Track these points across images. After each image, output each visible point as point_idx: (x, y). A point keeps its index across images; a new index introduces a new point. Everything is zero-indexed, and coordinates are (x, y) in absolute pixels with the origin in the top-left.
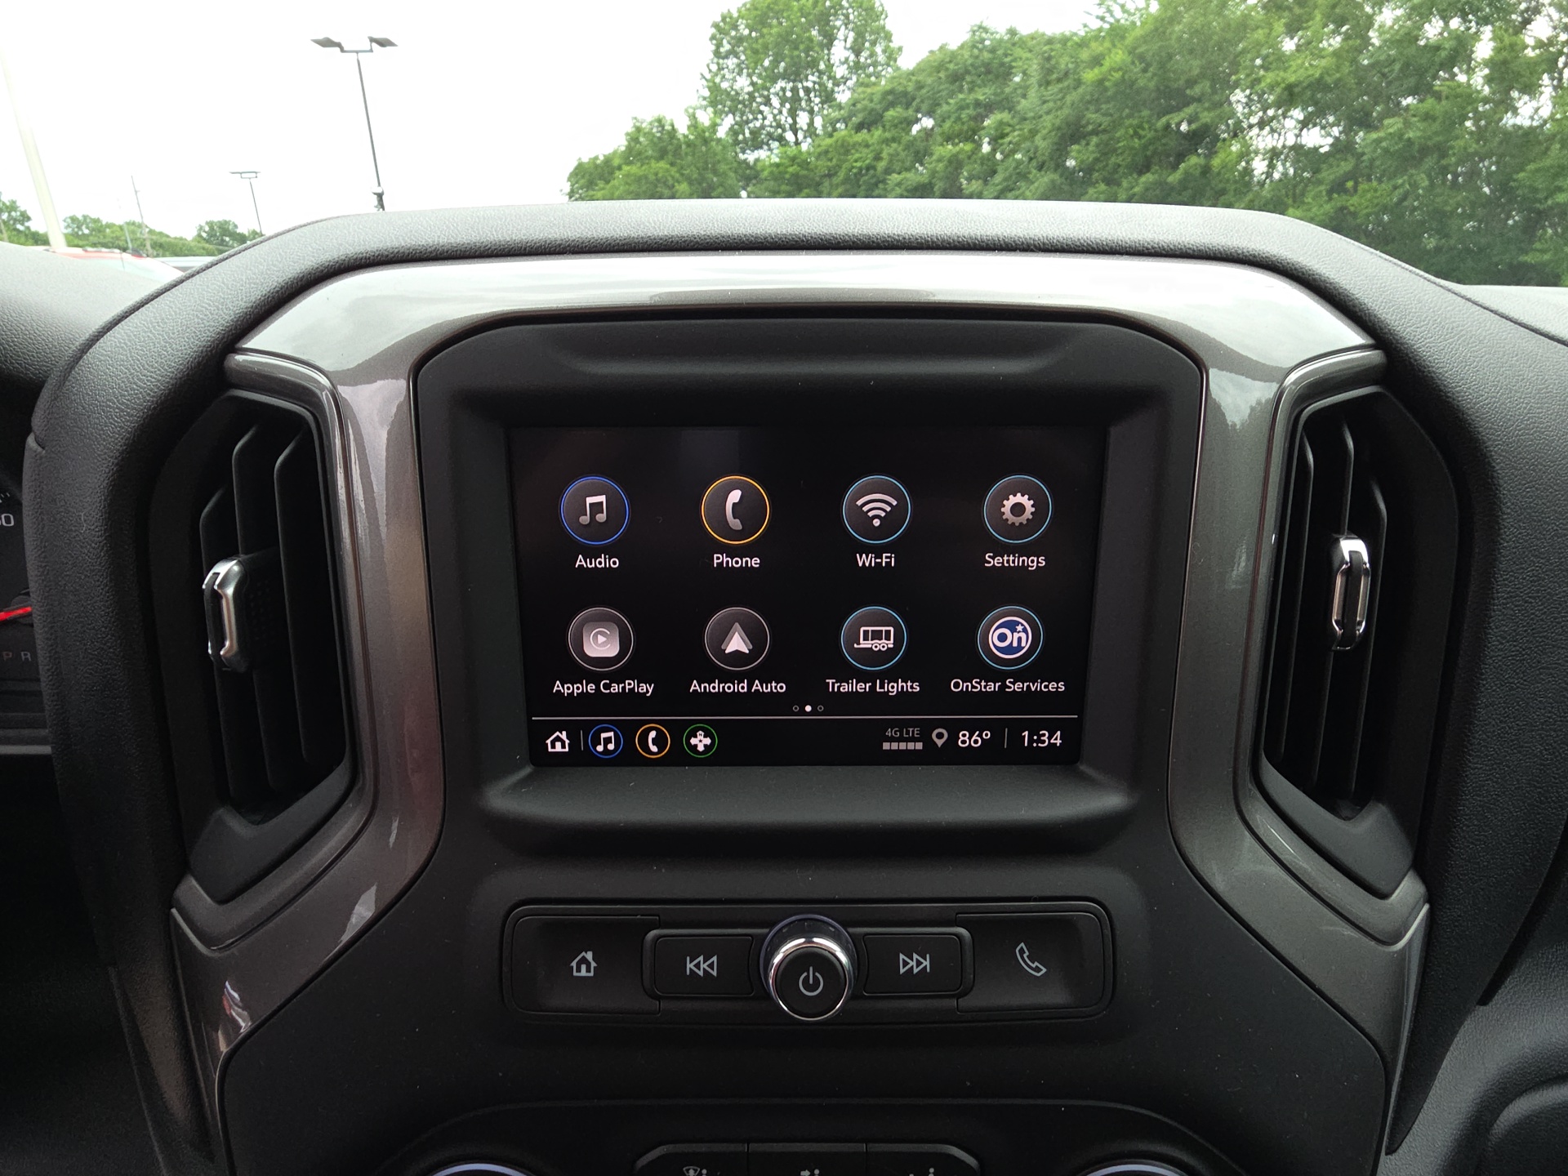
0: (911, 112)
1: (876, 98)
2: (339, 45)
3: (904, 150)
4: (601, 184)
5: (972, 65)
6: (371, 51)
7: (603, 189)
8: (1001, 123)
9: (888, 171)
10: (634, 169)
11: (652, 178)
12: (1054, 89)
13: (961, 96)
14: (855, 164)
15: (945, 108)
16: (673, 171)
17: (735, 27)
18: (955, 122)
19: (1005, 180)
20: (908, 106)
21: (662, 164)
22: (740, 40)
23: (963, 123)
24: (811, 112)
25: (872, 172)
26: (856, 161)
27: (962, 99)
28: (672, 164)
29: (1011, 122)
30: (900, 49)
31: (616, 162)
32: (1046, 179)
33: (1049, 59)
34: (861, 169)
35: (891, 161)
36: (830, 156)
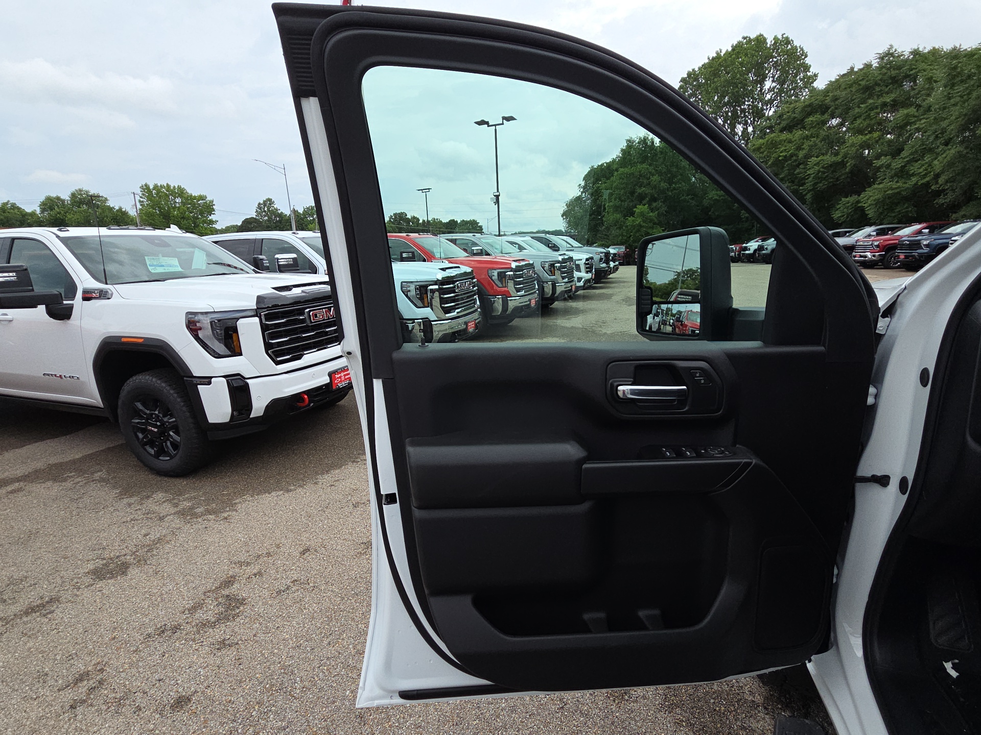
0: (826, 116)
1: (797, 111)
2: (487, 123)
3: (821, 142)
4: (604, 180)
5: (881, 80)
6: (503, 124)
7: (605, 183)
8: (907, 115)
9: (807, 157)
10: (626, 170)
11: (637, 174)
12: (960, 88)
13: (871, 101)
14: (781, 154)
15: (857, 110)
16: (651, 169)
17: (696, 79)
18: (864, 120)
19: (911, 154)
20: (823, 113)
21: (644, 166)
22: (699, 86)
23: (871, 119)
24: (746, 124)
25: (794, 158)
26: (781, 152)
27: (871, 104)
28: (650, 165)
29: (916, 114)
30: (816, 75)
31: (615, 167)
32: (953, 151)
33: (955, 68)
34: (785, 156)
35: (810, 150)
36: (762, 150)
